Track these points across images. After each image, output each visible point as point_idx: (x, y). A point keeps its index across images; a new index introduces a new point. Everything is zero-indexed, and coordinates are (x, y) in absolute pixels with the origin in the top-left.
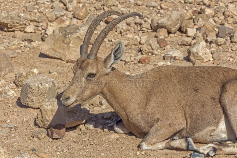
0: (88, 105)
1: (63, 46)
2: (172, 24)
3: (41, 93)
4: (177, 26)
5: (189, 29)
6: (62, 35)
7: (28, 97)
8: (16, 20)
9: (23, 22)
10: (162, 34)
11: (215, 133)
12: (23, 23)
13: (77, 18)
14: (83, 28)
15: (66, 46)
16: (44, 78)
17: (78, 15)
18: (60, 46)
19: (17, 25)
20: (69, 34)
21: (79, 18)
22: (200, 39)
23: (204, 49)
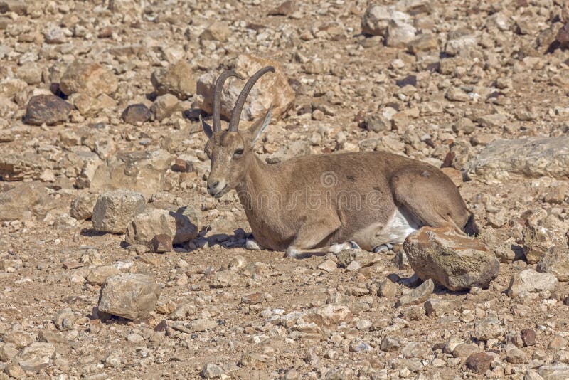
1: (126, 180)
3: (125, 210)
6: (124, 163)
7: (105, 216)
11: (382, 232)
12: (36, 166)
14: (156, 152)
15: (130, 179)
18: (121, 180)
19: (27, 168)
20: (134, 161)
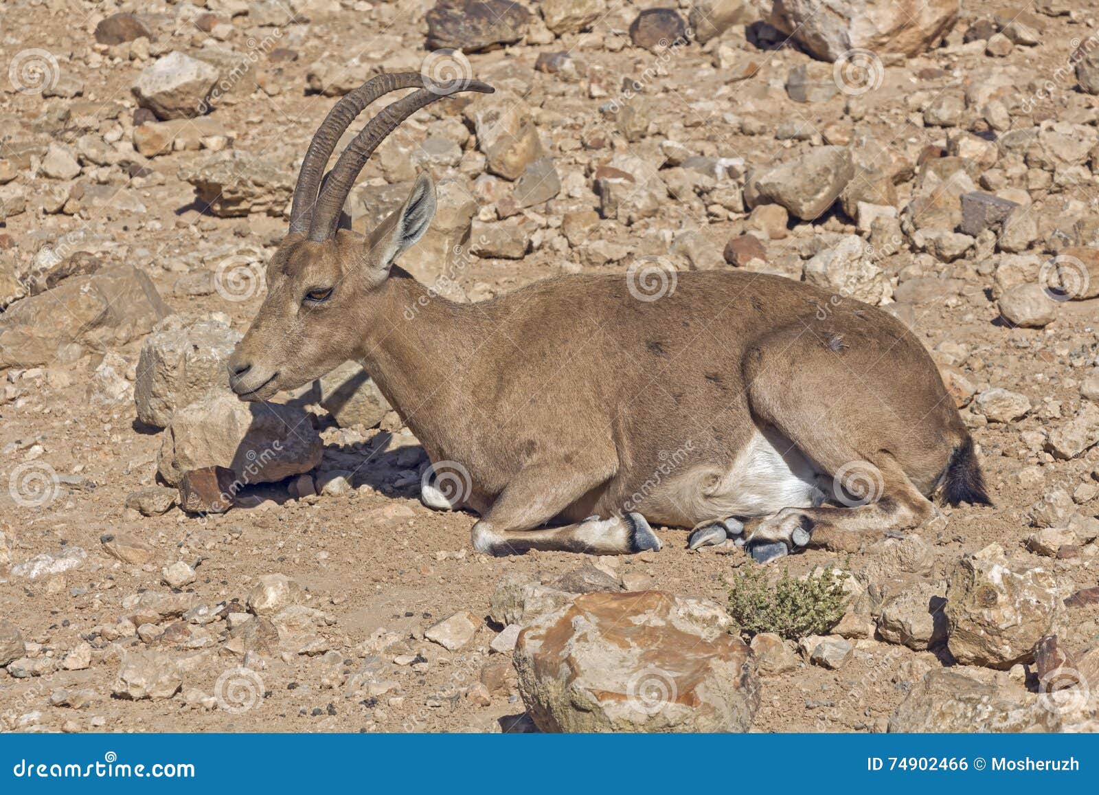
0: (361, 426)
2: (803, 186)
3: (194, 379)
4: (821, 196)
5: (863, 207)
6: (367, 212)
7: (153, 393)
8: (256, 173)
9: (279, 181)
10: (762, 224)
11: (720, 488)
12: (279, 185)
13: (497, 175)
16: (217, 330)
17: (502, 163)
19: (258, 190)
21: (503, 172)
22: (886, 239)
23: (855, 264)
